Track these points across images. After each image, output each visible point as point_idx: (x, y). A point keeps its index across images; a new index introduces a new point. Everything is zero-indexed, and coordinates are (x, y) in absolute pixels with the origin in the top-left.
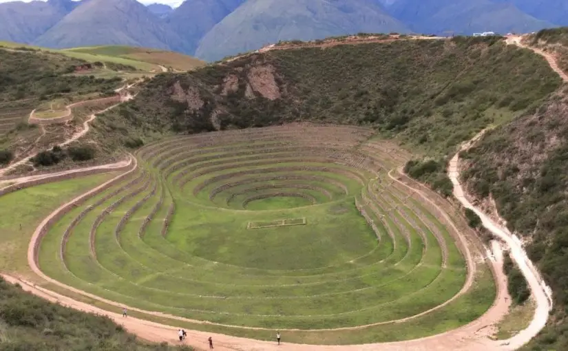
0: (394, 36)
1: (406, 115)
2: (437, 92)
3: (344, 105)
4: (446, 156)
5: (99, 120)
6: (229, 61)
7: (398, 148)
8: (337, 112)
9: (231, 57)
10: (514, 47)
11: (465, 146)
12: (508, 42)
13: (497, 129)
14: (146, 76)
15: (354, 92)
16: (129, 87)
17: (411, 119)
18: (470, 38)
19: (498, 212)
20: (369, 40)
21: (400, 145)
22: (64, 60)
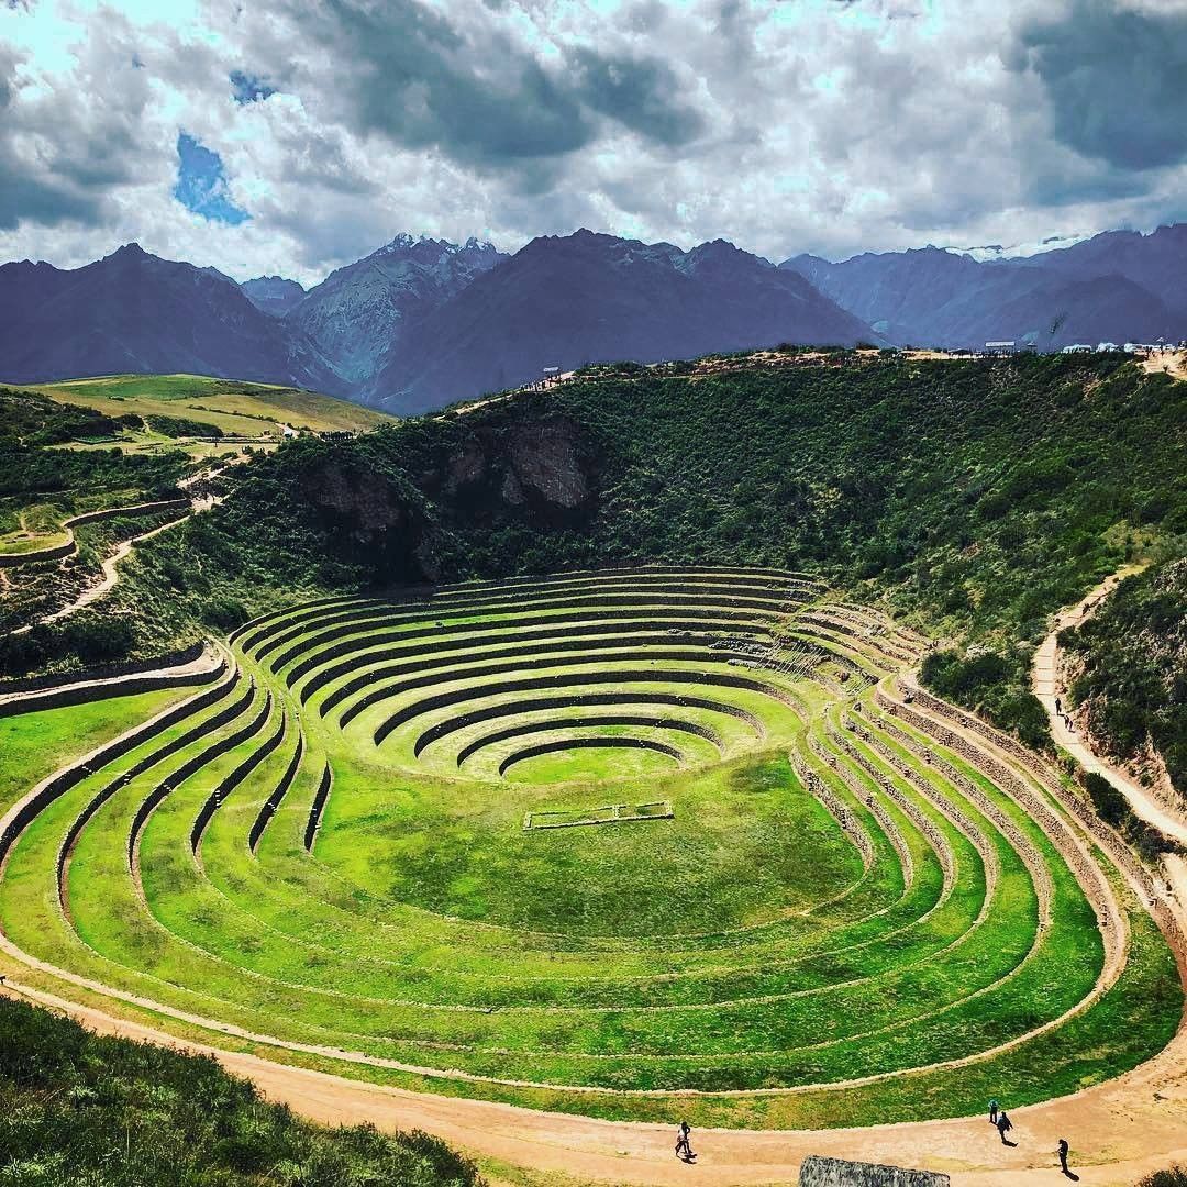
0: (868, 353)
1: (906, 543)
2: (979, 487)
3: (749, 519)
4: (1023, 644)
5: (139, 556)
6: (460, 411)
7: (890, 624)
8: (733, 537)
9: (465, 404)
10: (1164, 377)
11: (1071, 617)
12: (1150, 367)
13: (1146, 574)
14: (256, 448)
15: (773, 487)
16: (212, 474)
17: (919, 552)
18: (1053, 356)
19: (1173, 782)
20: (805, 363)
21: (895, 617)
22: (48, 412)
